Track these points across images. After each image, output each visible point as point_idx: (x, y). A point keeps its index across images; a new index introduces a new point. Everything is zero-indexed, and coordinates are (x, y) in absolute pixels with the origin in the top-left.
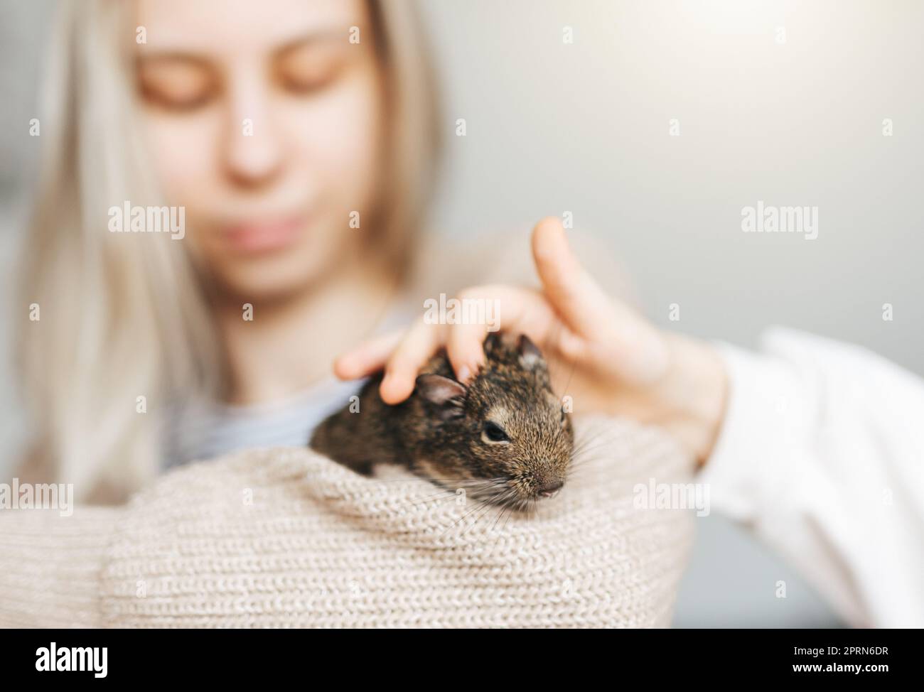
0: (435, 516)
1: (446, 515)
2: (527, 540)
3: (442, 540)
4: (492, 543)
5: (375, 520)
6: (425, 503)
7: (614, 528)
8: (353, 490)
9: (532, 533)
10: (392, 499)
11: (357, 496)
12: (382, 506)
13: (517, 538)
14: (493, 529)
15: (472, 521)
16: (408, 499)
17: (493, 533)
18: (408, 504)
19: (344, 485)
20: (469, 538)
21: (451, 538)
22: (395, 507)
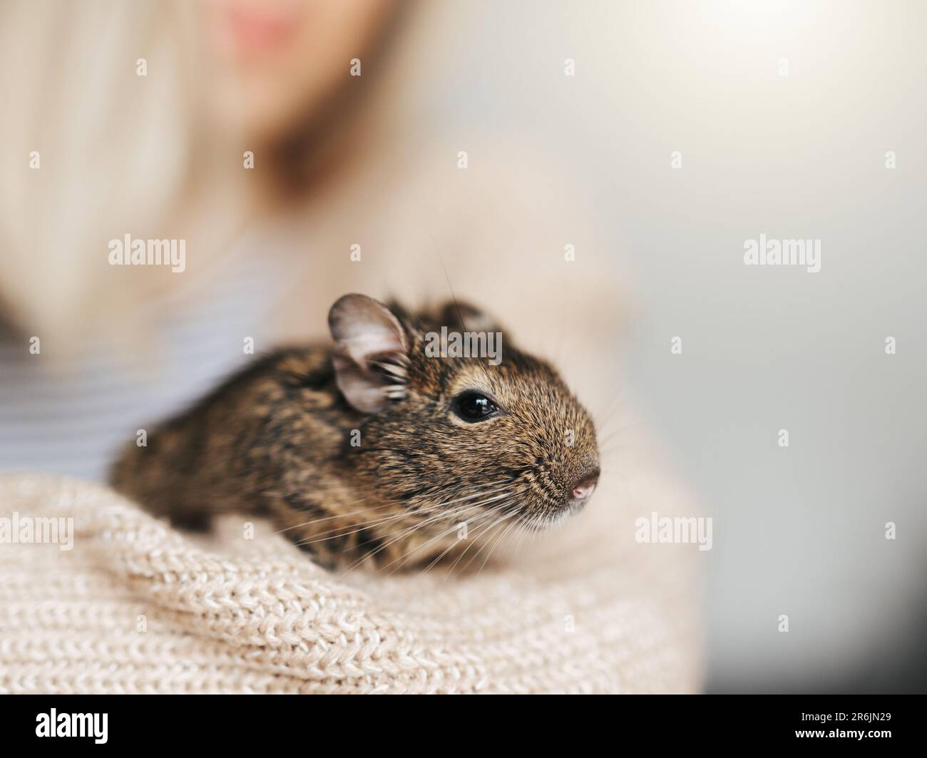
0: (314, 624)
1: (333, 623)
2: (463, 674)
3: (322, 666)
4: (406, 676)
5: (211, 622)
6: (299, 599)
7: (601, 658)
8: (179, 567)
9: (471, 663)
10: (245, 588)
11: (185, 577)
12: (227, 600)
13: (449, 670)
14: (409, 654)
15: (375, 637)
16: (271, 590)
17: (410, 659)
18: (270, 600)
19: (165, 558)
20: (369, 666)
21: (338, 664)
22: (249, 602)
